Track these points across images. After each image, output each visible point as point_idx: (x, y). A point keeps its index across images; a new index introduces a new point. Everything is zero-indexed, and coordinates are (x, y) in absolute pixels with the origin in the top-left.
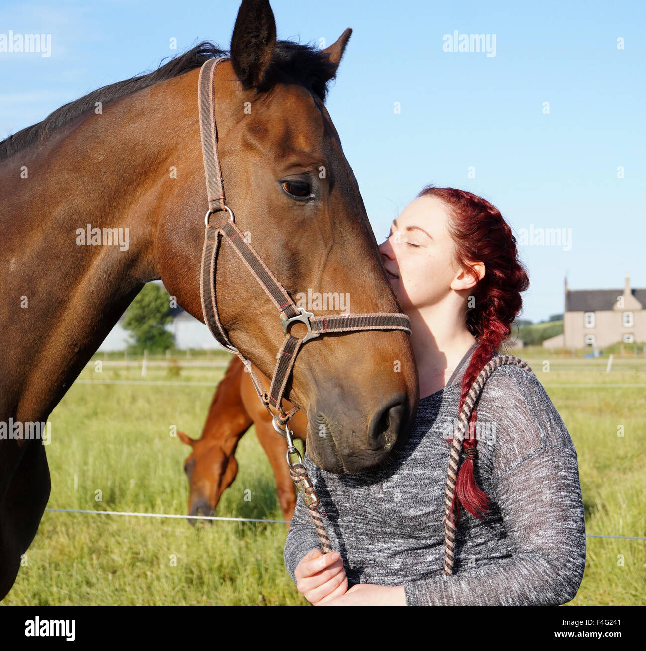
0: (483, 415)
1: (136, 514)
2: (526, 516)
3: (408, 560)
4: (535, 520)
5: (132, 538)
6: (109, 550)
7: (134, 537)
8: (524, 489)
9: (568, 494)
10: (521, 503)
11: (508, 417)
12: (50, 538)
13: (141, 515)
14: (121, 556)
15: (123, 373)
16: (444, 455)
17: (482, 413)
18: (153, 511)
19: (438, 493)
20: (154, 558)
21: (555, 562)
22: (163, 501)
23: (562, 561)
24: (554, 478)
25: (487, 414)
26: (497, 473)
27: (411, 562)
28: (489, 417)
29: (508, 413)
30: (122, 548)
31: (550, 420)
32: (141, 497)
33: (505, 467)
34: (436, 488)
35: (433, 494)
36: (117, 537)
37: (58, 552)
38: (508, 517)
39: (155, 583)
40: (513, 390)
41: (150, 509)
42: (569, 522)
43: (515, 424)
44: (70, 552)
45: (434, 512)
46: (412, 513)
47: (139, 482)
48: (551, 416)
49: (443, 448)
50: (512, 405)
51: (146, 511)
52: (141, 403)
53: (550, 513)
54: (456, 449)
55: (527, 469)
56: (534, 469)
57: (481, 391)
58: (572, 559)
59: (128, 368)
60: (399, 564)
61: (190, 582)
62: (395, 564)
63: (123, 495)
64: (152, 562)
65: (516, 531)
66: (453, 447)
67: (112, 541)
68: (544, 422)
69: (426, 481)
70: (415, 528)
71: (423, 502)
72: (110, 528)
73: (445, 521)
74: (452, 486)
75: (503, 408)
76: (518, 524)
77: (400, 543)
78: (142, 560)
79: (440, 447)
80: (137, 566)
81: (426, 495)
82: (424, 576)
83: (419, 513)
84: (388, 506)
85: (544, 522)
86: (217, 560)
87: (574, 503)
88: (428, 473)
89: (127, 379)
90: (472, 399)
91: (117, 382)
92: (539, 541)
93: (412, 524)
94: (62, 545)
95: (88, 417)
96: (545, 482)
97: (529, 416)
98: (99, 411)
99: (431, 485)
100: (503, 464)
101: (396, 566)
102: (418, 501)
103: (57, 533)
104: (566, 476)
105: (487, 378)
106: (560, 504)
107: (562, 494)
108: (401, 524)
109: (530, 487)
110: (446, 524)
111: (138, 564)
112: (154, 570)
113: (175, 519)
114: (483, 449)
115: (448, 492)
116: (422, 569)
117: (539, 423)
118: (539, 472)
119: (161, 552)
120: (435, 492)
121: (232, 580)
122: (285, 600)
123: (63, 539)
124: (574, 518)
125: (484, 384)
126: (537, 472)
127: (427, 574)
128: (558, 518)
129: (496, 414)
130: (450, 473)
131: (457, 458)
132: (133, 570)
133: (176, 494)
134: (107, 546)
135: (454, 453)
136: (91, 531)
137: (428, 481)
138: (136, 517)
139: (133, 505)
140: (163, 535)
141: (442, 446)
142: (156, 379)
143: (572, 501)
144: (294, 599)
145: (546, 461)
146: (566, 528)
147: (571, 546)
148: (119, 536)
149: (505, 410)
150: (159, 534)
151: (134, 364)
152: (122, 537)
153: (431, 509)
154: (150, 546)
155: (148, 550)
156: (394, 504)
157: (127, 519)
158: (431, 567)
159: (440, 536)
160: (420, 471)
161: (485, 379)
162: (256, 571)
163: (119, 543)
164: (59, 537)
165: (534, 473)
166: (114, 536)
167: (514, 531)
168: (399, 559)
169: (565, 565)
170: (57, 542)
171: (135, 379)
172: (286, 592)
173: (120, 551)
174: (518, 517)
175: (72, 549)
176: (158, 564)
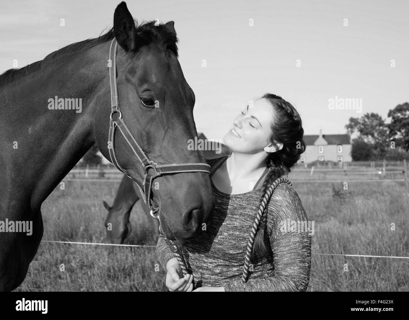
0: (271, 208)
1: (83, 243)
2: (286, 259)
3: (224, 269)
4: (290, 261)
5: (81, 255)
6: (70, 261)
7: (82, 255)
8: (287, 246)
9: (306, 250)
10: (284, 253)
11: (282, 210)
12: (41, 255)
13: (86, 243)
14: (75, 264)
15: (77, 176)
16: (251, 227)
17: (270, 207)
18: (91, 242)
19: (245, 245)
20: (92, 265)
21: (297, 283)
22: (96, 238)
23: (300, 282)
24: (301, 243)
25: (272, 208)
26: (274, 236)
27: (225, 270)
28: (274, 210)
29: (283, 209)
30: (76, 260)
31: (302, 214)
32: (86, 236)
33: (279, 235)
34: (244, 242)
35: (243, 245)
36: (74, 255)
37: (45, 262)
38: (276, 257)
39: (92, 277)
40: (287, 197)
41: (90, 241)
42: (305, 264)
43: (286, 215)
44: (51, 262)
45: (241, 253)
46: (231, 252)
47: (85, 228)
48: (303, 211)
49: (250, 223)
50: (285, 205)
51: (88, 242)
52: (85, 190)
53: (297, 259)
54: (257, 223)
55: (289, 237)
56: (293, 237)
57: (271, 195)
58: (304, 281)
59: (80, 173)
60: (219, 271)
61: (109, 276)
62: (217, 271)
63: (77, 235)
64: (91, 267)
65: (280, 265)
66: (255, 222)
67: (71, 257)
68: (299, 215)
69: (240, 238)
70: (231, 258)
71: (237, 248)
72: (70, 250)
73: (246, 257)
74: (252, 241)
75: (281, 206)
76: (281, 262)
77: (221, 262)
78: (86, 266)
79: (249, 222)
80: (83, 269)
81: (239, 245)
82: (231, 277)
83: (234, 253)
84: (220, 246)
85: (294, 263)
86: (122, 266)
87: (309, 254)
88: (242, 234)
89: (79, 178)
90: (266, 199)
91: (74, 180)
92: (291, 272)
93: (230, 257)
94: (47, 259)
95: (59, 197)
96: (297, 244)
97: (293, 212)
98: (65, 194)
99: (242, 240)
100: (277, 233)
101: (218, 271)
102: (235, 247)
103: (45, 253)
104: (307, 241)
105: (274, 189)
106: (302, 255)
107: (304, 250)
108: (224, 255)
109: (290, 245)
110: (246, 259)
111: (84, 268)
112: (92, 271)
113: (102, 246)
114: (270, 225)
115: (249, 244)
116: (230, 274)
117: (297, 215)
118: (295, 239)
119: (95, 262)
120: (244, 244)
121: (129, 275)
122: (155, 285)
123: (47, 256)
124: (308, 262)
125: (273, 192)
126: (294, 239)
127: (232, 277)
128: (301, 262)
129: (277, 209)
130: (252, 235)
131: (256, 228)
132: (81, 271)
133: (102, 234)
134: (69, 260)
135: (255, 225)
136: (61, 252)
137: (241, 238)
138: (83, 245)
139: (81, 239)
140: (96, 254)
141: (250, 221)
142: (93, 178)
143: (308, 253)
144: (160, 285)
145: (298, 234)
146: (304, 266)
147: (305, 275)
148: (75, 254)
149: (282, 207)
150: (94, 253)
151: (82, 171)
152: (76, 255)
153: (241, 251)
154: (90, 259)
155: (89, 261)
156: (223, 247)
157: (79, 246)
158: (235, 274)
159: (242, 263)
160: (238, 233)
161: (273, 190)
162: (141, 271)
163: (74, 258)
164: (45, 255)
165: (292, 239)
166: (72, 254)
167: (279, 265)
168: (219, 268)
169: (302, 284)
170: (45, 257)
171: (82, 178)
172: (156, 281)
173: (75, 261)
174: (282, 259)
175: (52, 261)
176: (94, 268)
